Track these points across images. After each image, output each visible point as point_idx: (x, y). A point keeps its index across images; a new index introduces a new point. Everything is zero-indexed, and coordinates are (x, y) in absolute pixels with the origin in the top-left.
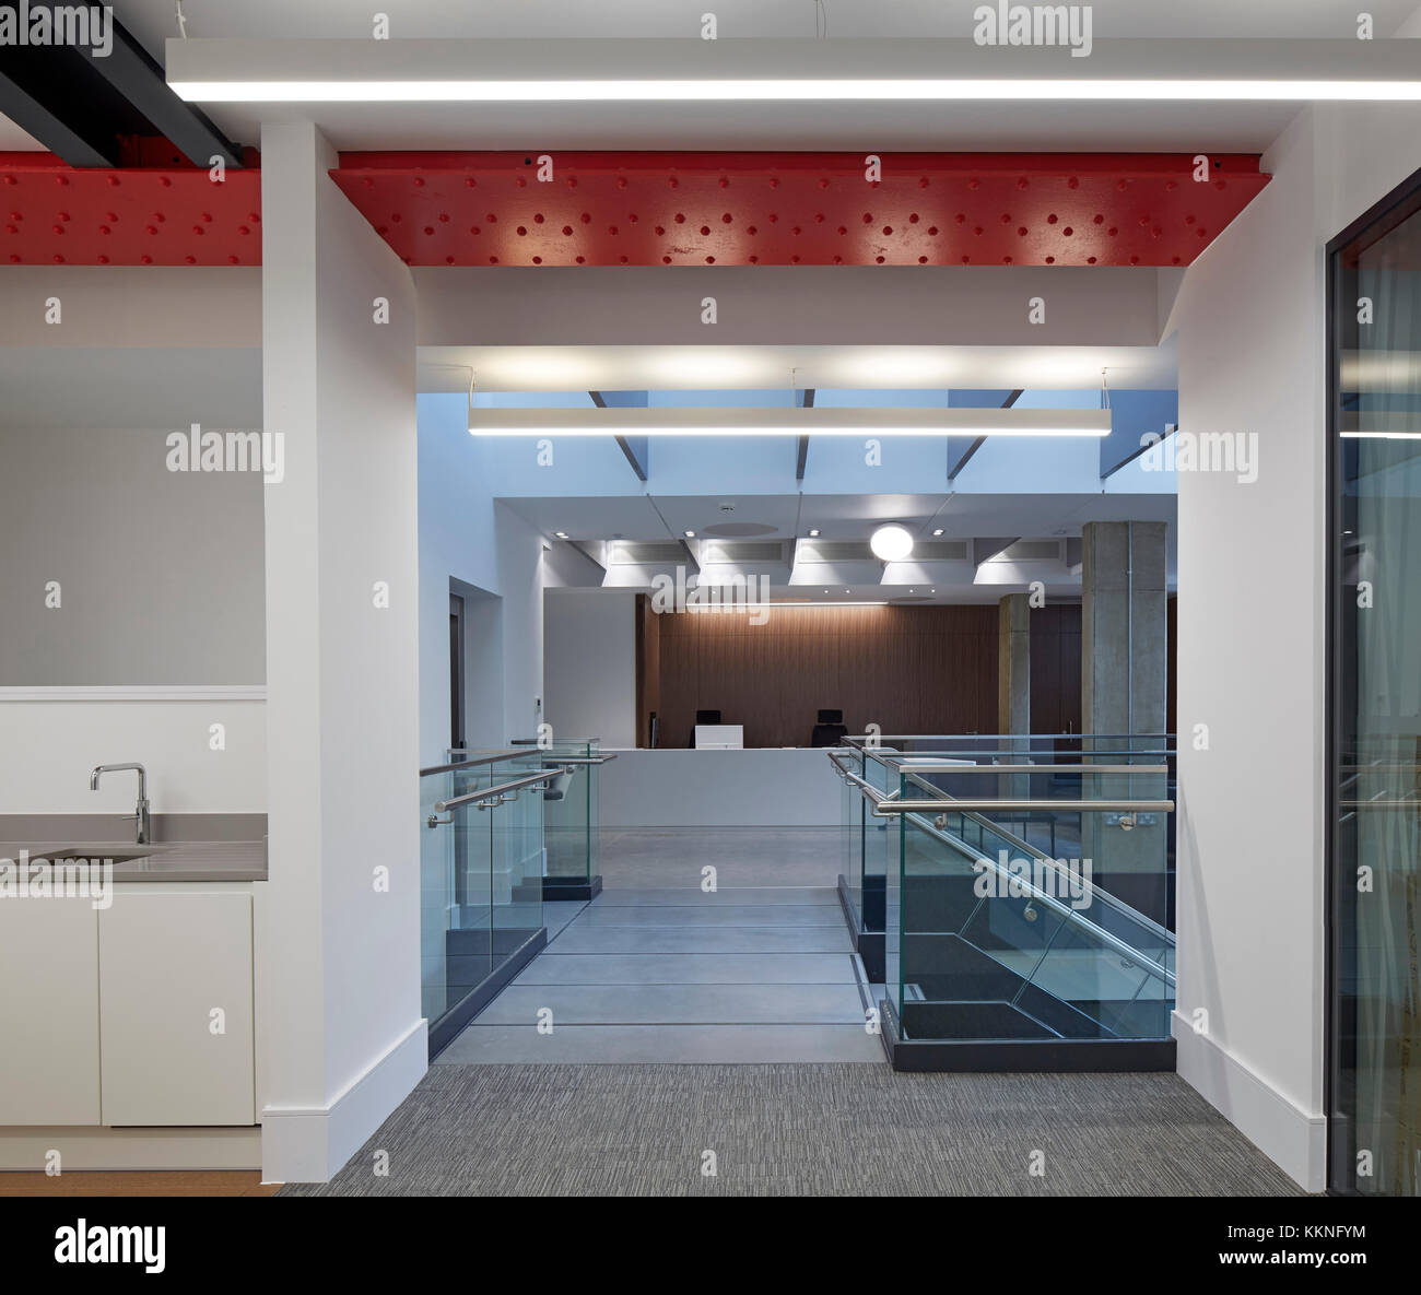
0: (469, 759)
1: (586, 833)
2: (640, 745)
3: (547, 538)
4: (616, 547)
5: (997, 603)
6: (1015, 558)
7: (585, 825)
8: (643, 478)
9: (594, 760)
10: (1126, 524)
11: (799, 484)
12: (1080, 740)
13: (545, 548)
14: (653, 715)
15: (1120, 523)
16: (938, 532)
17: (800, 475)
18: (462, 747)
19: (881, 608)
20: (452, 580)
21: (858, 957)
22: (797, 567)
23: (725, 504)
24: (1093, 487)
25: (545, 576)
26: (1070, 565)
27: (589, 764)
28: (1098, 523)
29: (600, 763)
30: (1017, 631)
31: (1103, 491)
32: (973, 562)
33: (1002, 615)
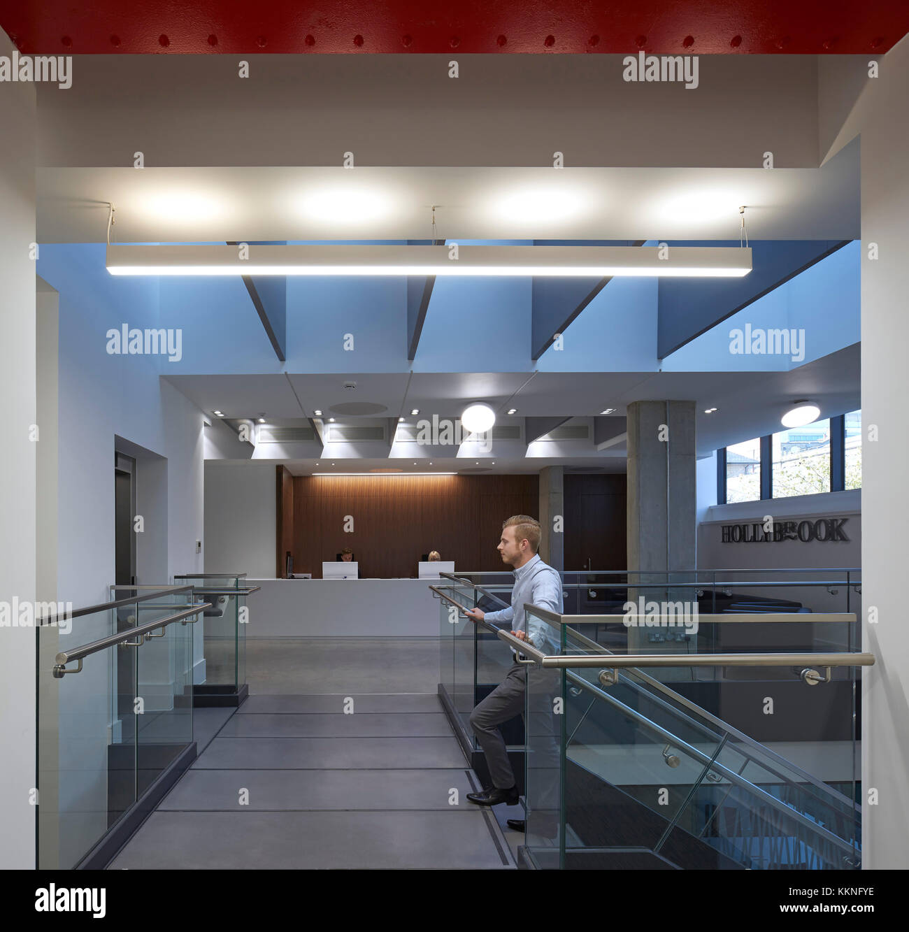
0: (139, 594)
1: (235, 642)
2: (279, 575)
3: (208, 416)
4: (262, 430)
5: (537, 473)
6: (555, 438)
7: (234, 635)
8: (282, 358)
9: (241, 592)
10: (665, 403)
11: (410, 364)
12: (626, 575)
13: (206, 425)
14: (288, 554)
15: (659, 402)
16: (512, 412)
17: (411, 357)
18: (133, 584)
19: (452, 477)
20: (118, 439)
21: (472, 772)
22: (395, 445)
23: (349, 383)
24: (650, 366)
25: (207, 449)
26: (597, 442)
27: (237, 595)
29: (247, 594)
30: (554, 493)
31: (660, 370)
32: (524, 441)
33: (541, 481)
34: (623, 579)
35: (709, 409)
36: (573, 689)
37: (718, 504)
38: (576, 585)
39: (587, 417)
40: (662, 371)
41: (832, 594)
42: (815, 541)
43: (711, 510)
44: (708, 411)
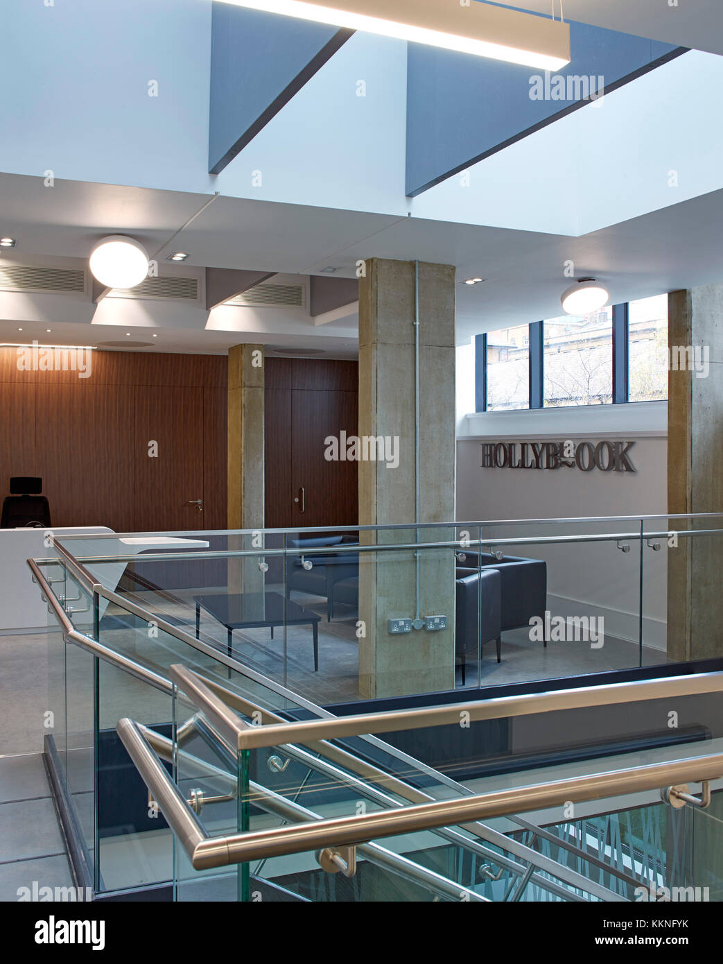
5: (226, 353)
6: (253, 302)
10: (412, 264)
12: (356, 533)
15: (404, 263)
16: (179, 257)
24: (393, 204)
26: (314, 314)
28: (381, 260)
30: (251, 387)
31: (409, 214)
32: (204, 304)
33: (232, 367)
34: (353, 537)
35: (472, 279)
36: (273, 758)
37: (477, 411)
38: (281, 551)
39: (299, 274)
40: (412, 216)
41: (623, 550)
42: (596, 469)
43: (467, 419)
44: (470, 282)
